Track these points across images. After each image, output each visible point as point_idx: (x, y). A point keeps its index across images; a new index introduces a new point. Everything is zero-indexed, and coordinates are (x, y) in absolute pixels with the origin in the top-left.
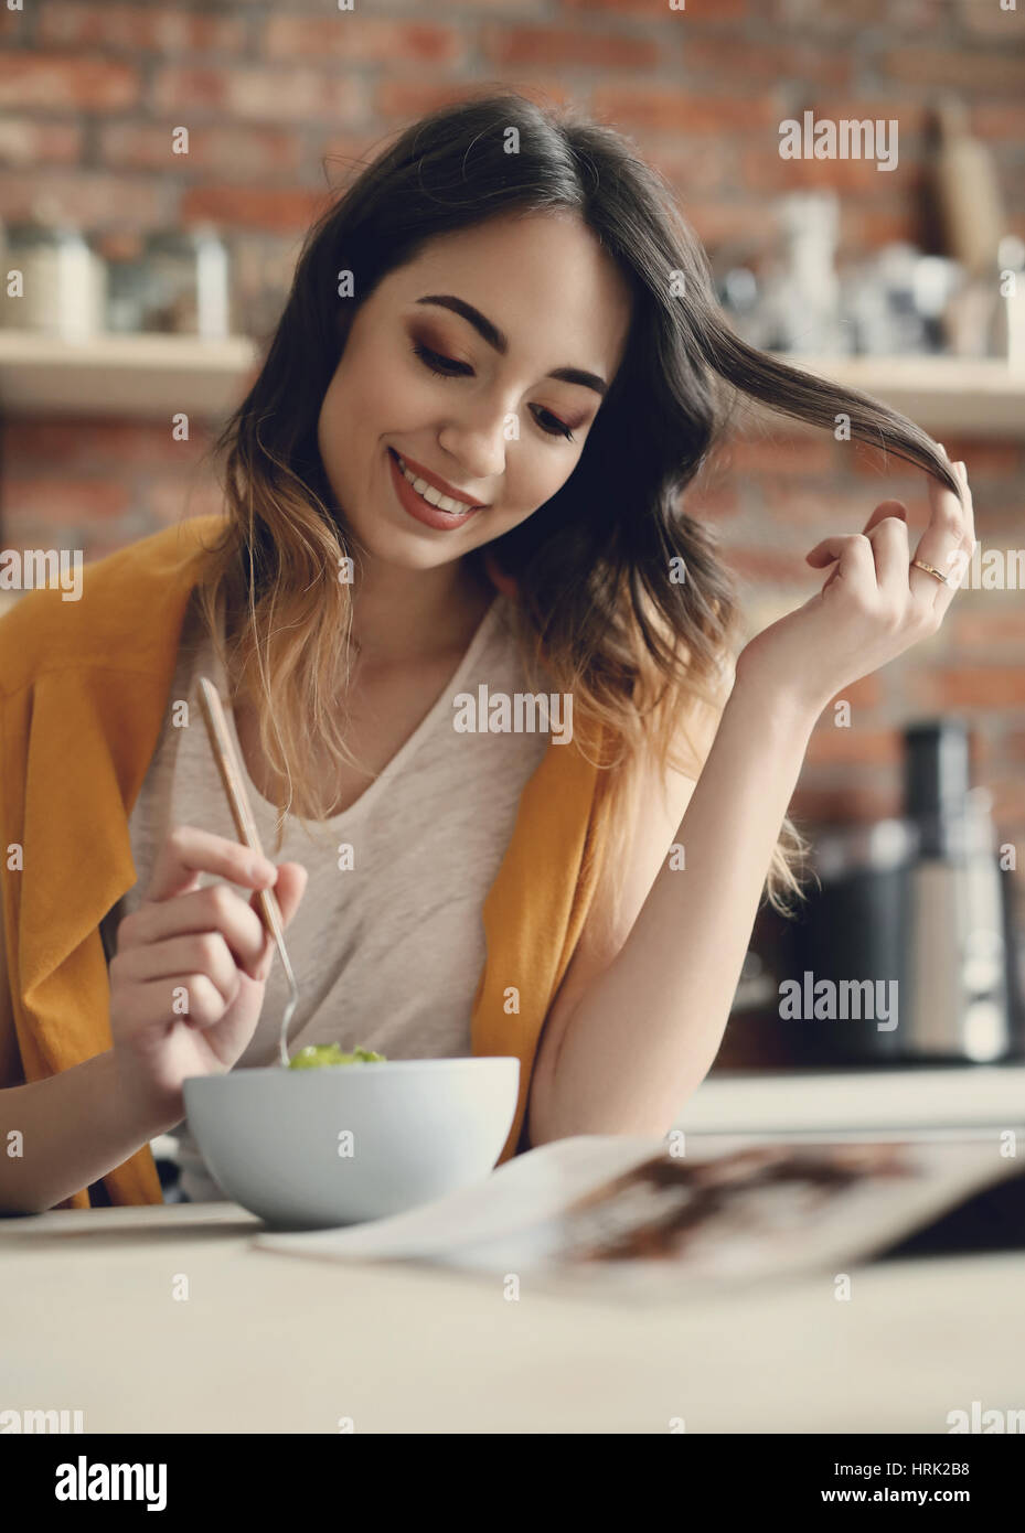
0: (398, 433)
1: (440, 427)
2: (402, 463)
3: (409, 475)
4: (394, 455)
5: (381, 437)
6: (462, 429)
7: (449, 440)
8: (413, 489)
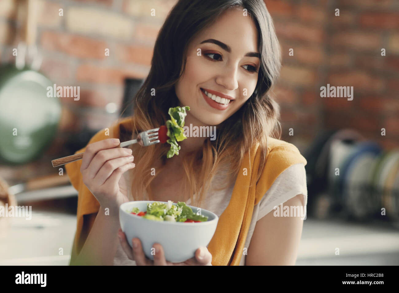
0: (202, 83)
1: (215, 78)
2: (206, 93)
3: (210, 95)
4: (202, 90)
5: (197, 85)
6: (223, 77)
7: (220, 81)
8: (212, 99)
